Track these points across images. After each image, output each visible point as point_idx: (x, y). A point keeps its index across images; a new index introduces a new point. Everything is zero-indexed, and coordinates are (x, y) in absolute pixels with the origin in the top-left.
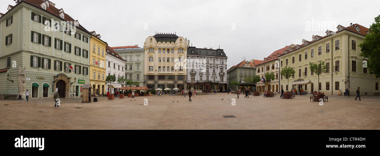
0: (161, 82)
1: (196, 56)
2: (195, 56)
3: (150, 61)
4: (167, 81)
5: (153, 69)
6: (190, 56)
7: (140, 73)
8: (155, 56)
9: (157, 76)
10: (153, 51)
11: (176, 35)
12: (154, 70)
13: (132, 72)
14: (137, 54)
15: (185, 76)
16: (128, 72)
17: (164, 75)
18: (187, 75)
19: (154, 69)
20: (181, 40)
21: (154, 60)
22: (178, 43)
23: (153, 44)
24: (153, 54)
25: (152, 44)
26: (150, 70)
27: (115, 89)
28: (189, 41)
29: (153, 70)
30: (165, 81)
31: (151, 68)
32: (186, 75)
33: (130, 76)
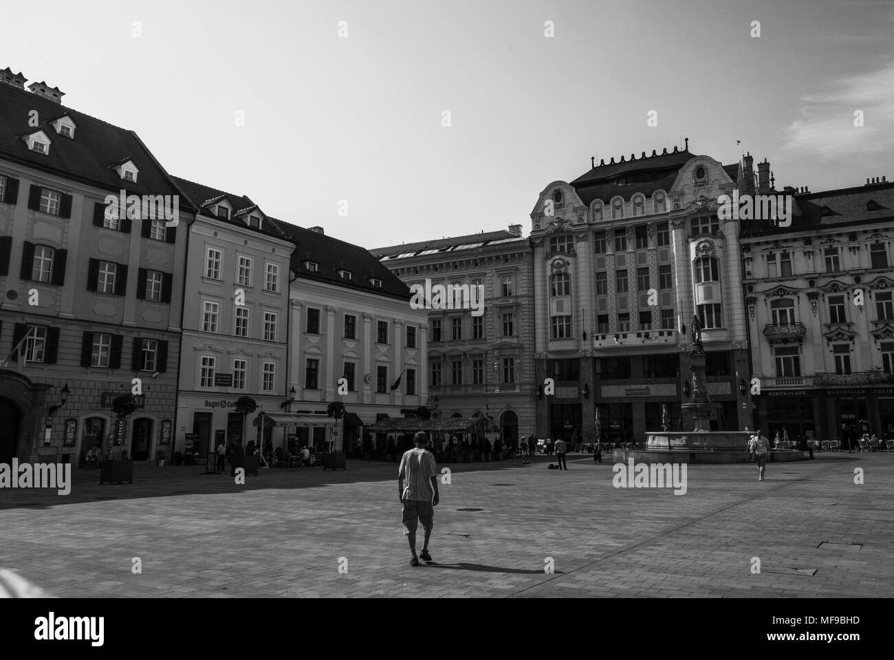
0: (614, 391)
1: (795, 240)
2: (786, 241)
3: (554, 294)
4: (644, 387)
5: (568, 327)
6: (758, 244)
7: (517, 352)
8: (576, 268)
9: (590, 363)
10: (570, 246)
11: (690, 151)
12: (574, 334)
13: (483, 347)
14: (501, 265)
15: (737, 356)
16: (446, 349)
17: (624, 354)
18: (749, 351)
19: (574, 328)
20: (700, 172)
21: (572, 285)
22: (686, 191)
23: (568, 216)
24: (570, 260)
25: (564, 214)
26: (555, 337)
27: (365, 427)
28: (765, 167)
29: (568, 335)
30: (633, 387)
31: (561, 327)
32: (745, 346)
33: (475, 365)
